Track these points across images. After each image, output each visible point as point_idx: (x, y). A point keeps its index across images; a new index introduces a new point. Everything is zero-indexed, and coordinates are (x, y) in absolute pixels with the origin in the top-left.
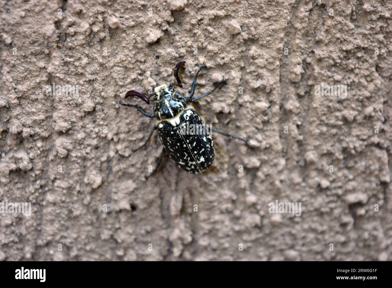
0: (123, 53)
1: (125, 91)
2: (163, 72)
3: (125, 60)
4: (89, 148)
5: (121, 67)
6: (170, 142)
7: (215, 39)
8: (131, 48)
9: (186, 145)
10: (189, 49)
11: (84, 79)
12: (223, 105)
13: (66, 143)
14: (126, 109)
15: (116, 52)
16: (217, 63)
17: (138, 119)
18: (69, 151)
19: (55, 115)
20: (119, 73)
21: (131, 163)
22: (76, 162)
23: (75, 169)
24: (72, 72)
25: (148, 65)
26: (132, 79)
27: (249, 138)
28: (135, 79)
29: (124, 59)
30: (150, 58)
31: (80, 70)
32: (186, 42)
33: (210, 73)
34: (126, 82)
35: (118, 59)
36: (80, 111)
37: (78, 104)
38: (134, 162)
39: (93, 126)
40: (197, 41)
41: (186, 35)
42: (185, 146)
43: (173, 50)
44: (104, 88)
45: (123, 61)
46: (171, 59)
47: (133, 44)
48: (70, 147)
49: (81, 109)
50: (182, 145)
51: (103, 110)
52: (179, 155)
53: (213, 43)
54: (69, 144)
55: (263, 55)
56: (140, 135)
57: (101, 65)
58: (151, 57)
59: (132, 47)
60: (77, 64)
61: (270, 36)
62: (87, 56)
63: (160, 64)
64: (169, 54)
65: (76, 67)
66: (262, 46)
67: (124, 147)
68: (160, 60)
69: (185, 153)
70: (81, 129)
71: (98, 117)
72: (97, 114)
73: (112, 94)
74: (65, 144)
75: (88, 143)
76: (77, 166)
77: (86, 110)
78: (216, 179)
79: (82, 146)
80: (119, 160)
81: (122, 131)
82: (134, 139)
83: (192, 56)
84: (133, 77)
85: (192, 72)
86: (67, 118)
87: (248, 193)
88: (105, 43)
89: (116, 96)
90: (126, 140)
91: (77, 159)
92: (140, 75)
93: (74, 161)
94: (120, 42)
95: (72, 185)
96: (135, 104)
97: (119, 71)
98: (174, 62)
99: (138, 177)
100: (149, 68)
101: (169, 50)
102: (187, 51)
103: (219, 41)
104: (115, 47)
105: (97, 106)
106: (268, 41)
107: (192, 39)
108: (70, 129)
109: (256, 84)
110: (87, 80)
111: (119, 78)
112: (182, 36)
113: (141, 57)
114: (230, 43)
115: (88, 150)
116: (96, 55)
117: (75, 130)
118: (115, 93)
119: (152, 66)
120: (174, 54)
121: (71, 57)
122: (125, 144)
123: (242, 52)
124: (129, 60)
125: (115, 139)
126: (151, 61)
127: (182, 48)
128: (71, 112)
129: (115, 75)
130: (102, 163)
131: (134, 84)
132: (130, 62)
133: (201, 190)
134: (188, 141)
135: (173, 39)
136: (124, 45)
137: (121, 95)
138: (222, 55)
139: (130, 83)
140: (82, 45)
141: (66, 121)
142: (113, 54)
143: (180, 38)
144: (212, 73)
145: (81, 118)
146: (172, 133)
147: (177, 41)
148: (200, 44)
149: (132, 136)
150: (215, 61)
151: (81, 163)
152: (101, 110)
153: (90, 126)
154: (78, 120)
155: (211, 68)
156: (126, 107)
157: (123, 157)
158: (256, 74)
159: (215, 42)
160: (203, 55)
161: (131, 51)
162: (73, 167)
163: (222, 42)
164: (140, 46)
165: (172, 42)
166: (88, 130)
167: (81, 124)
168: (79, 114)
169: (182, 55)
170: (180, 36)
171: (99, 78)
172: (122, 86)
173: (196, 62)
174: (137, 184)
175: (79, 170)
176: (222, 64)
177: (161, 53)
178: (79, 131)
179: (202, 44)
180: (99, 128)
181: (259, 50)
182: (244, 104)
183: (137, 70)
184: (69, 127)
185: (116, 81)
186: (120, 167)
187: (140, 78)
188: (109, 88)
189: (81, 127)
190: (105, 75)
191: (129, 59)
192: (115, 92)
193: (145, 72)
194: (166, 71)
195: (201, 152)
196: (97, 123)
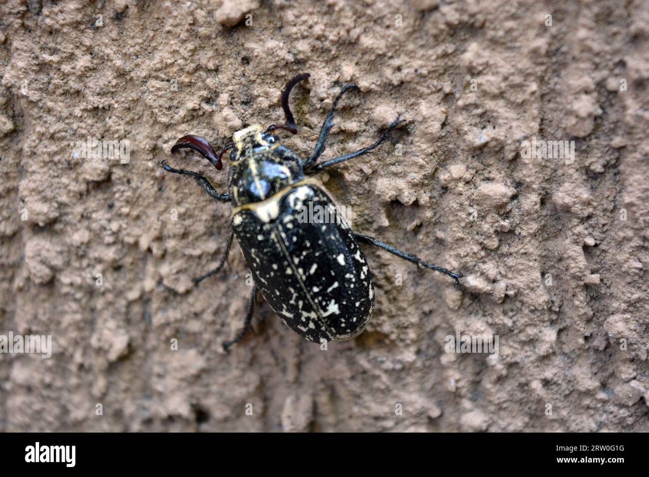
0: (167, 48)
1: (175, 138)
2: (259, 96)
3: (172, 64)
4: (99, 267)
5: (163, 81)
6: (258, 260)
7: (378, 20)
8: (183, 36)
9: (293, 270)
10: (318, 44)
11: (83, 105)
12: (401, 183)
13: (48, 250)
14: (178, 179)
15: (154, 44)
16: (385, 80)
17: (205, 206)
18: (54, 269)
19: (24, 184)
20: (160, 93)
21: (193, 310)
22: (70, 297)
23: (71, 314)
24: (57, 87)
25: (223, 77)
26: (189, 111)
27: (466, 269)
28: (194, 110)
29: (169, 61)
30: (227, 62)
31: (74, 85)
32: (311, 27)
33: (369, 105)
34: (177, 117)
35: (155, 62)
36: (76, 180)
37: (72, 162)
38: (198, 307)
39: (108, 216)
40: (337, 26)
41: (310, 10)
42: (289, 271)
43: (281, 44)
44: (128, 128)
45: (168, 66)
46: (276, 67)
47: (187, 27)
48: (58, 262)
49: (78, 174)
50: (282, 269)
51: (129, 182)
52: (278, 293)
53: (374, 31)
54: (53, 254)
55: (496, 66)
56: (211, 246)
57: (121, 74)
58: (231, 60)
59: (186, 34)
60: (66, 68)
61: (514, 17)
62: (89, 50)
63: (253, 78)
64: (271, 53)
65: (65, 75)
66: (494, 43)
67: (174, 271)
68: (250, 66)
69: (292, 290)
70: (80, 221)
71: (117, 195)
72: (115, 189)
73: (144, 143)
74: (44, 253)
75: (96, 255)
76: (74, 306)
77: (88, 177)
78: (389, 365)
79: (85, 262)
80: (166, 300)
81: (171, 234)
82: (197, 252)
83: (327, 62)
84: (190, 105)
85: (326, 101)
86: (49, 193)
87: (467, 404)
88: (130, 23)
89: (155, 150)
90: (179, 254)
91: (72, 291)
92: (208, 101)
93: (67, 294)
94: (161, 21)
95: (66, 349)
96: (196, 170)
97: (159, 89)
98: (283, 73)
99: (209, 343)
100: (226, 85)
101: (271, 44)
102: (314, 49)
103: (388, 27)
104: (151, 34)
105: (115, 170)
106: (509, 31)
107: (326, 19)
108: (55, 221)
109: (480, 137)
110: (90, 107)
111: (160, 106)
112: (303, 11)
113: (206, 58)
114: (414, 32)
115: (97, 272)
116: (108, 51)
117: (67, 224)
118: (153, 142)
119: (234, 81)
120: (283, 53)
121: (54, 51)
122: (178, 264)
123: (445, 55)
124: (179, 65)
125: (156, 251)
126: (231, 68)
127: (301, 41)
128: (57, 180)
129: (149, 99)
130: (130, 304)
131: (195, 122)
132: (182, 70)
133: (355, 386)
134: (296, 260)
135: (281, 18)
136: (168, 28)
137: (165, 146)
138: (396, 62)
139: (184, 120)
140: (76, 25)
141: (45, 200)
142: (148, 50)
143: (297, 17)
144: (373, 106)
145: (81, 196)
146: (260, 238)
147: (288, 23)
148: (343, 33)
149: (193, 245)
150: (381, 76)
151: (84, 301)
152: (125, 180)
153: (101, 216)
154: (74, 200)
155: (369, 92)
156: (177, 175)
157: (174, 293)
158: (479, 111)
159: (378, 28)
160: (351, 61)
161: (184, 42)
162: (66, 308)
163: (396, 29)
164: (203, 31)
165: (279, 24)
166: (95, 226)
167: (79, 209)
168: (74, 187)
169: (301, 56)
170: (296, 12)
171: (116, 106)
172: (167, 127)
173: (336, 77)
174: (209, 359)
175: (78, 317)
176: (396, 83)
177: (253, 50)
178: (75, 225)
179: (348, 31)
180: (121, 222)
181: (486, 53)
182: (451, 185)
183: (199, 89)
184: (54, 214)
185: (152, 113)
186: (168, 317)
187: (207, 107)
188: (141, 129)
189: (79, 217)
190: (130, 98)
191: (181, 61)
192: (152, 139)
193: (217, 94)
194: (267, 95)
195: (330, 289)
196: (115, 210)
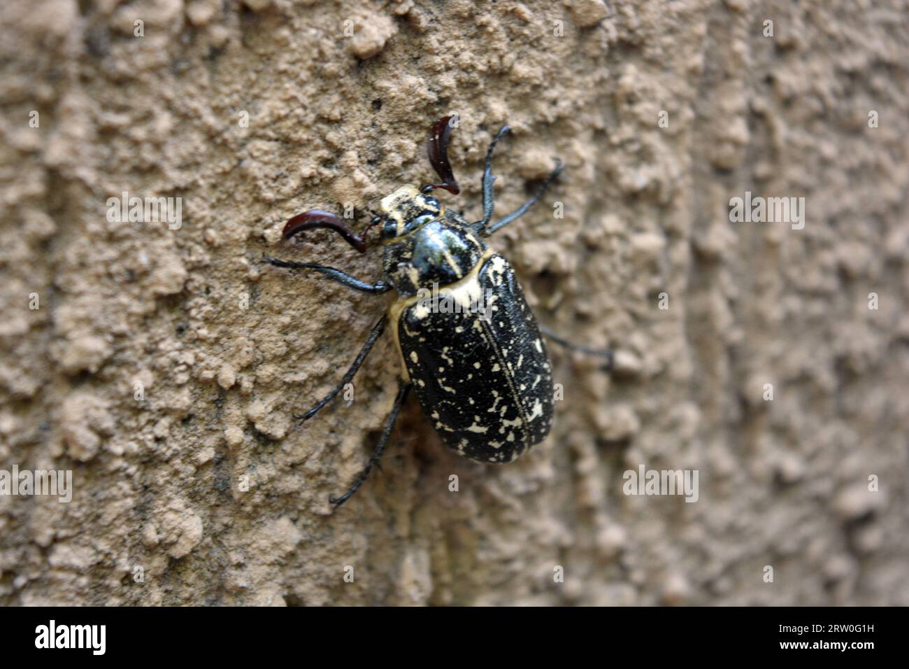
0: (280, 94)
1: (281, 220)
2: (390, 151)
3: (286, 117)
4: (165, 422)
5: (270, 139)
6: (450, 361)
7: (535, 43)
8: (304, 75)
9: (501, 366)
10: (464, 76)
11: (159, 185)
12: (553, 247)
13: (97, 408)
14: (283, 277)
15: (256, 91)
16: (539, 118)
17: (315, 311)
18: (105, 436)
19: (64, 314)
20: (266, 158)
21: (290, 460)
22: (122, 474)
23: (122, 498)
24: (123, 161)
25: (348, 130)
26: (304, 179)
27: (614, 345)
28: (311, 177)
29: (283, 112)
30: (355, 108)
31: (149, 156)
32: (456, 55)
33: (517, 151)
34: (286, 190)
35: (264, 114)
36: (139, 298)
37: (138, 271)
38: (300, 453)
39: (178, 345)
40: (486, 51)
41: (456, 33)
42: (496, 368)
43: (421, 80)
44: (213, 213)
45: (280, 119)
46: (415, 109)
47: (310, 63)
48: (108, 423)
49: (144, 288)
50: (487, 366)
51: (208, 291)
52: (472, 402)
53: (528, 56)
54: (103, 413)
55: (653, 91)
56: (320, 365)
57: (211, 136)
58: (359, 105)
59: (308, 73)
60: (139, 133)
61: (671, 31)
62: (169, 105)
63: (385, 127)
64: (409, 92)
65: (136, 143)
66: (652, 63)
67: (270, 409)
68: (383, 111)
69: (495, 393)
70: (141, 359)
71: (193, 312)
72: (191, 304)
73: (240, 231)
74: (93, 413)
75: (162, 403)
76: (126, 486)
77: (164, 290)
79: (143, 418)
80: (255, 453)
81: (268, 356)
82: (301, 377)
83: (469, 100)
84: (306, 171)
85: (472, 150)
86: (102, 322)
87: (602, 519)
88: (224, 63)
89: (256, 240)
90: (278, 384)
91: (125, 465)
92: (326, 163)
93: (118, 471)
94: (267, 58)
95: (107, 555)
96: (307, 260)
97: (266, 153)
98: (421, 118)
99: (309, 503)
100: (353, 139)
101: (411, 80)
102: (460, 83)
103: (545, 50)
104: (253, 76)
105: (195, 276)
106: (666, 48)
107: (473, 44)
108: (108, 362)
109: (640, 178)
110: (169, 187)
111: (266, 176)
112: (446, 35)
113: (331, 105)
114: (574, 53)
115: (162, 428)
116: (194, 104)
117: (124, 364)
118: (248, 229)
119: (362, 133)
120: (423, 91)
121: (121, 109)
122: (272, 399)
123: (601, 82)
124: (297, 116)
125: (247, 384)
126: (360, 115)
127: (445, 74)
128: (112, 301)
129: (253, 167)
130: (200, 468)
131: (307, 195)
132: (300, 123)
133: (481, 525)
134: (505, 352)
135: (421, 46)
136: (283, 66)
137: (268, 232)
138: (553, 93)
139: (296, 194)
140: (155, 69)
141: (98, 332)
142: (251, 101)
143: (441, 42)
144: (520, 152)
145: (145, 320)
146: (459, 330)
147: (431, 52)
148: (495, 60)
149: (293, 368)
150: (533, 112)
151: (137, 475)
152: (203, 289)
153: (170, 345)
154: (135, 327)
155: (522, 134)
157: (265, 440)
158: (634, 147)
159: (534, 52)
160: (498, 96)
161: (302, 84)
162: (114, 491)
163: (553, 52)
164: (331, 67)
165: (416, 54)
166: (163, 361)
167: (141, 339)
168: (137, 308)
169: (447, 93)
170: (439, 36)
171: (201, 182)
172: (269, 205)
173: (482, 116)
174: (305, 527)
175: (130, 502)
176: (551, 119)
177: (387, 89)
178: (135, 364)
179: (501, 57)
180: (197, 350)
181: (643, 76)
182: (604, 243)
183: (317, 148)
184: (108, 353)
185: (256, 186)
186: (259, 476)
187: (327, 172)
188: (230, 213)
189: (141, 351)
190: (220, 170)
191: (299, 111)
192: (251, 225)
193: (339, 152)
194: (400, 148)
195: (534, 385)
196: (188, 335)
